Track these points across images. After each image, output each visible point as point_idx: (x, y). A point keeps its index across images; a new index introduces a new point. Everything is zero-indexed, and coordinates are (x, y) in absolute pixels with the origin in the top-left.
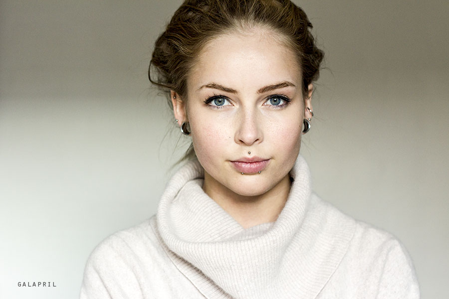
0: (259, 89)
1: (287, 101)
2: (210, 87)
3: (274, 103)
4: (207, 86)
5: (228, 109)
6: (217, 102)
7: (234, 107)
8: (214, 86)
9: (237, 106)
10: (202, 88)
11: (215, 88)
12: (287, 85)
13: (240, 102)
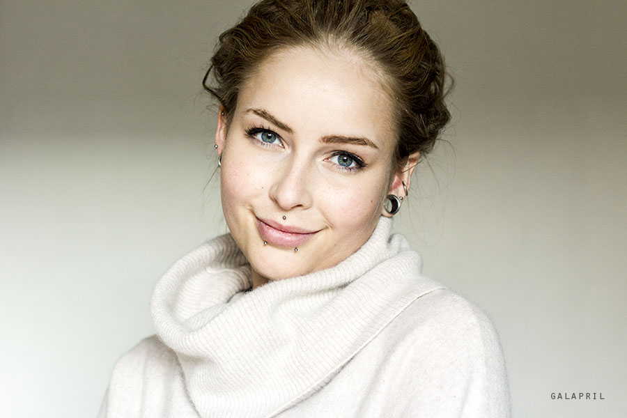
0: (324, 136)
1: (361, 165)
2: (258, 114)
3: (342, 162)
4: (255, 112)
5: (276, 151)
6: (265, 137)
7: (283, 150)
8: (263, 114)
9: (288, 150)
10: (248, 111)
11: (264, 117)
12: (365, 144)
13: (294, 147)
